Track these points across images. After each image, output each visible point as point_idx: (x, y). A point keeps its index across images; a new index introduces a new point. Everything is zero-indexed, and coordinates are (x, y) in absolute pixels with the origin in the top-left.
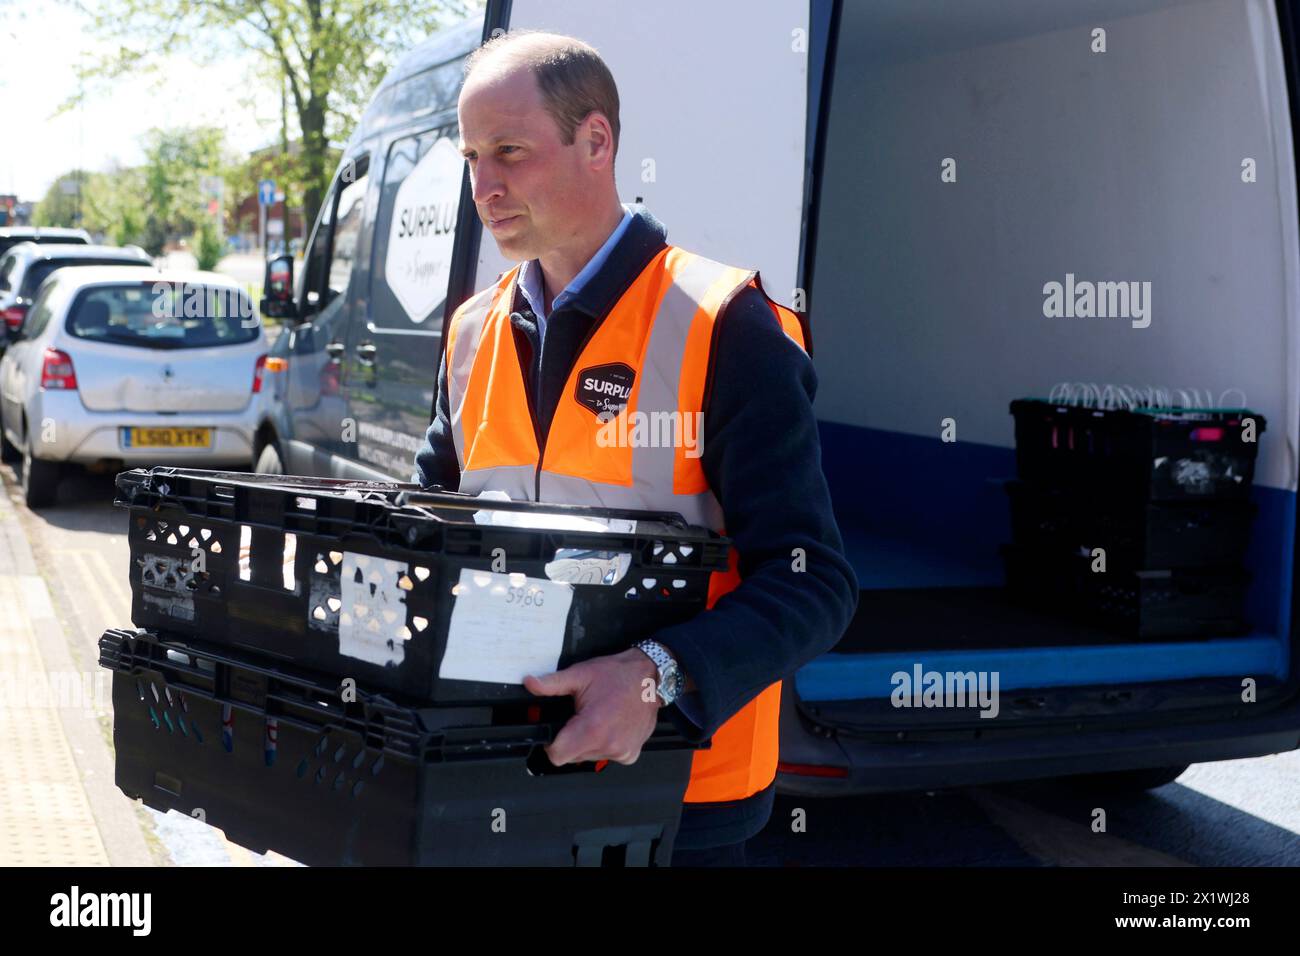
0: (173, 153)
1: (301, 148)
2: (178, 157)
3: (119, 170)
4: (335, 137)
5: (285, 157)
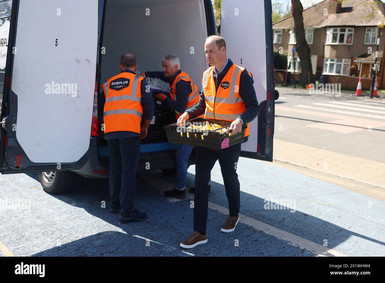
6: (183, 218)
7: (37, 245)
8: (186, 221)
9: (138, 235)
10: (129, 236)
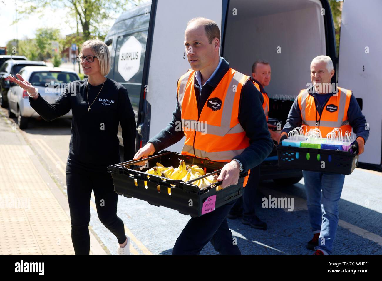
0: (44, 35)
1: (83, 35)
2: (45, 36)
3: (27, 39)
4: (92, 32)
5: (78, 38)
6: (301, 228)
7: (166, 243)
8: (304, 231)
9: (257, 241)
10: (249, 242)
